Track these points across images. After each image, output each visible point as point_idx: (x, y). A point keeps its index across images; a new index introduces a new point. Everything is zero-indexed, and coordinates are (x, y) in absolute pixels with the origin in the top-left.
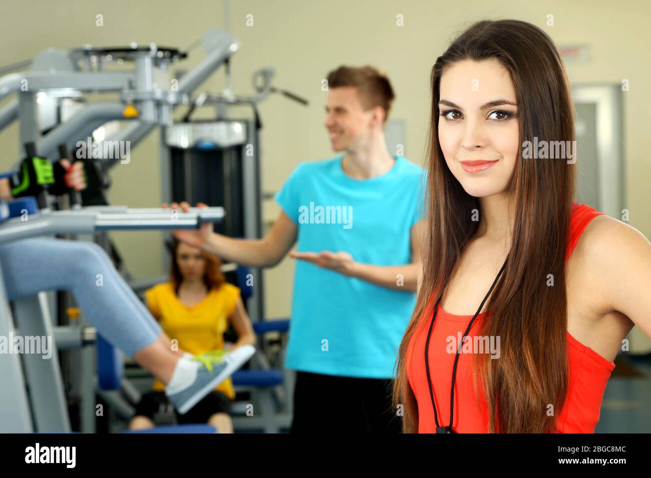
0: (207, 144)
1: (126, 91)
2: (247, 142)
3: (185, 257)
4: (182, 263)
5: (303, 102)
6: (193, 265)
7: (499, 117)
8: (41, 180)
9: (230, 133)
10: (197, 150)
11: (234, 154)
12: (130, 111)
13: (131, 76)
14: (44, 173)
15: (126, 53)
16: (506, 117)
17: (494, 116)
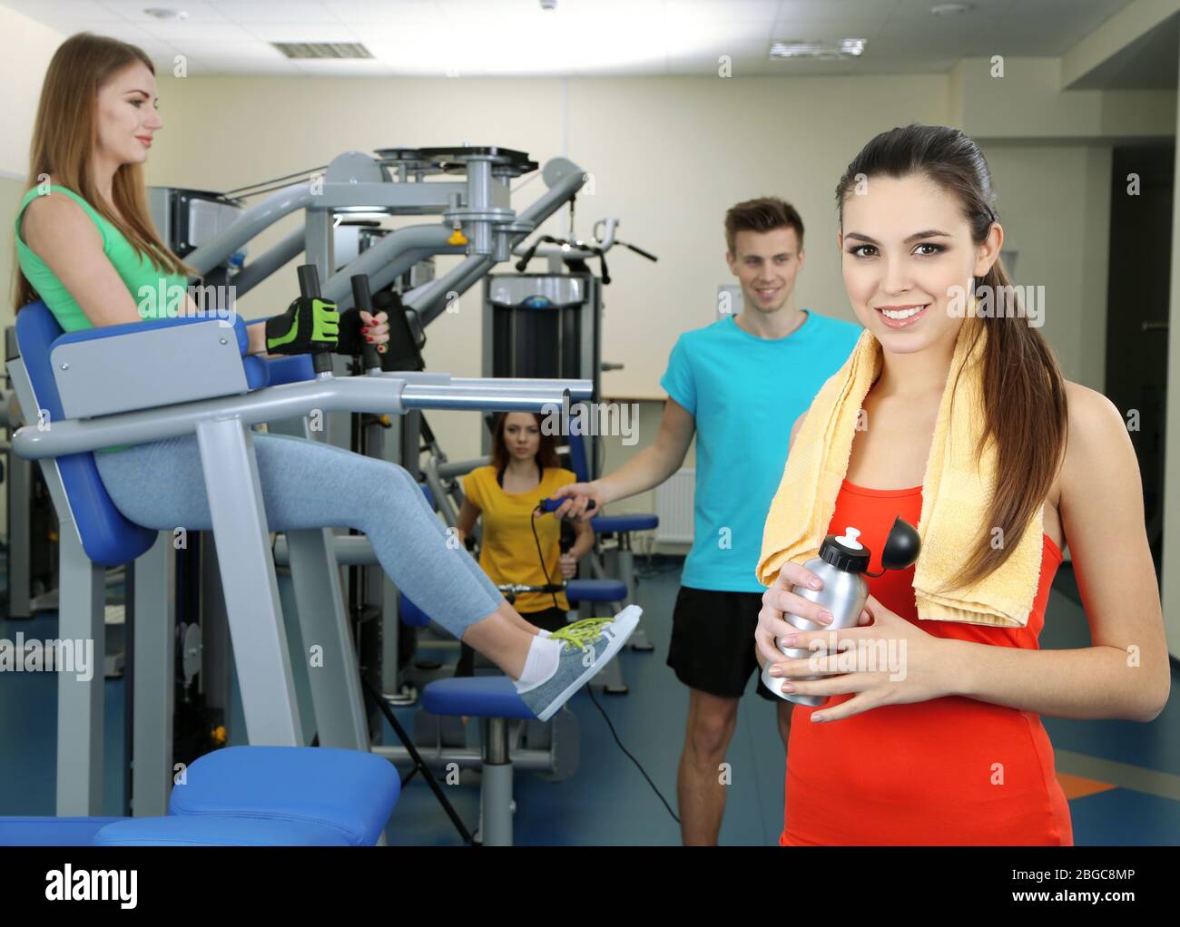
0: (538, 302)
1: (454, 209)
2: (585, 301)
3: (514, 429)
4: (510, 437)
5: (654, 259)
6: (523, 440)
7: (927, 251)
8: (317, 336)
9: (567, 290)
10: (525, 308)
11: (571, 314)
12: (457, 238)
13: (462, 191)
14: (325, 325)
15: (456, 159)
16: (935, 250)
17: (920, 250)
